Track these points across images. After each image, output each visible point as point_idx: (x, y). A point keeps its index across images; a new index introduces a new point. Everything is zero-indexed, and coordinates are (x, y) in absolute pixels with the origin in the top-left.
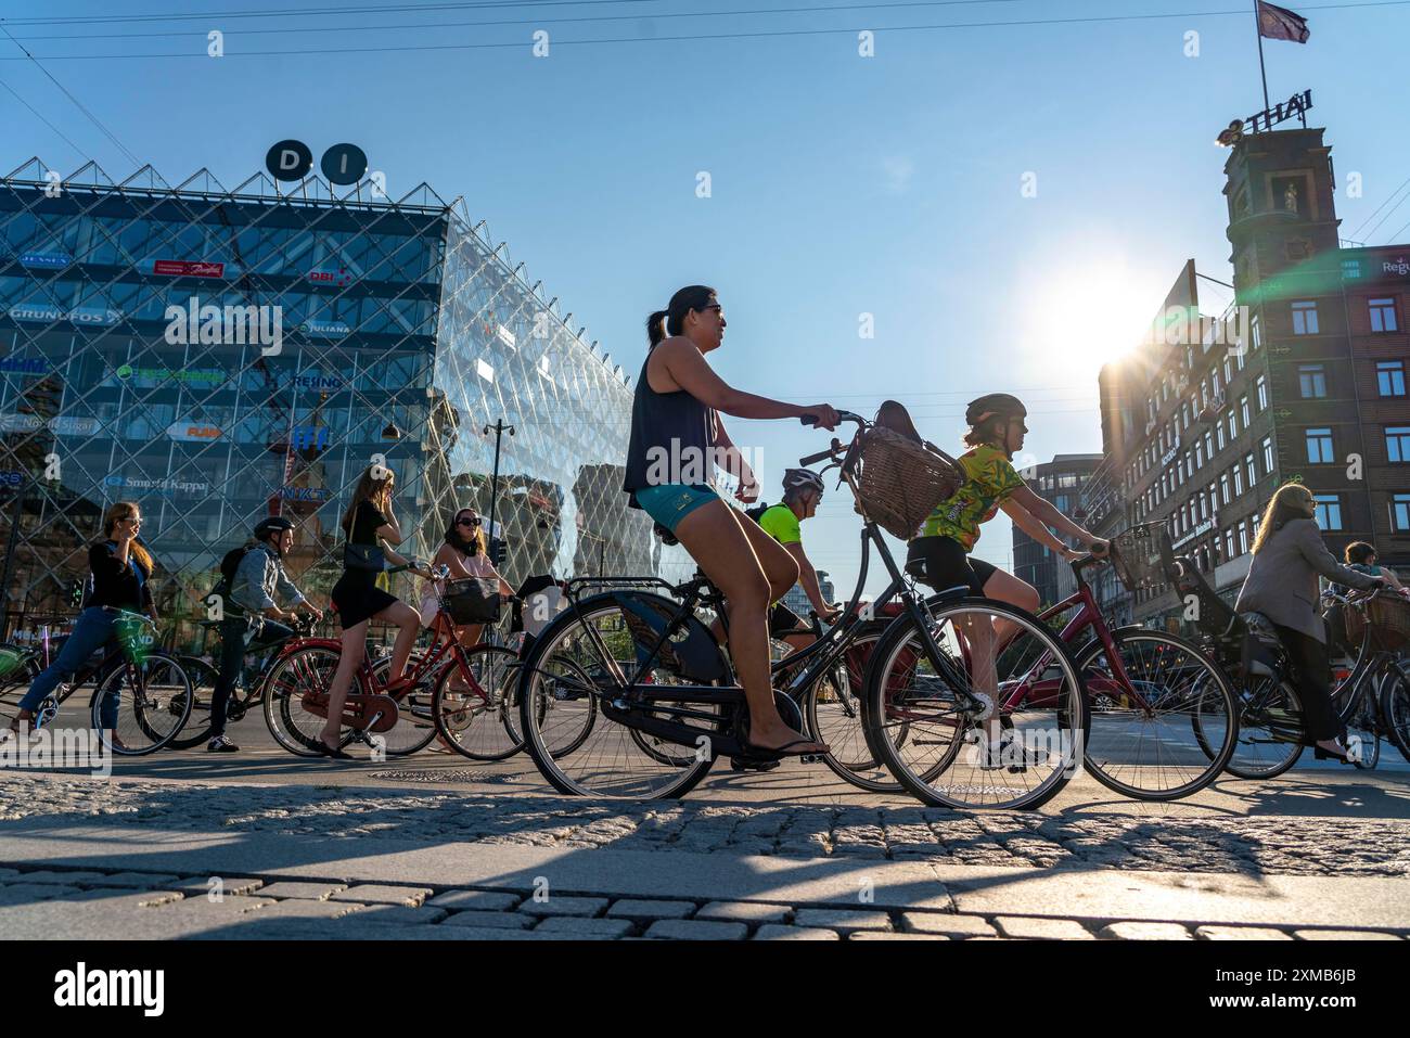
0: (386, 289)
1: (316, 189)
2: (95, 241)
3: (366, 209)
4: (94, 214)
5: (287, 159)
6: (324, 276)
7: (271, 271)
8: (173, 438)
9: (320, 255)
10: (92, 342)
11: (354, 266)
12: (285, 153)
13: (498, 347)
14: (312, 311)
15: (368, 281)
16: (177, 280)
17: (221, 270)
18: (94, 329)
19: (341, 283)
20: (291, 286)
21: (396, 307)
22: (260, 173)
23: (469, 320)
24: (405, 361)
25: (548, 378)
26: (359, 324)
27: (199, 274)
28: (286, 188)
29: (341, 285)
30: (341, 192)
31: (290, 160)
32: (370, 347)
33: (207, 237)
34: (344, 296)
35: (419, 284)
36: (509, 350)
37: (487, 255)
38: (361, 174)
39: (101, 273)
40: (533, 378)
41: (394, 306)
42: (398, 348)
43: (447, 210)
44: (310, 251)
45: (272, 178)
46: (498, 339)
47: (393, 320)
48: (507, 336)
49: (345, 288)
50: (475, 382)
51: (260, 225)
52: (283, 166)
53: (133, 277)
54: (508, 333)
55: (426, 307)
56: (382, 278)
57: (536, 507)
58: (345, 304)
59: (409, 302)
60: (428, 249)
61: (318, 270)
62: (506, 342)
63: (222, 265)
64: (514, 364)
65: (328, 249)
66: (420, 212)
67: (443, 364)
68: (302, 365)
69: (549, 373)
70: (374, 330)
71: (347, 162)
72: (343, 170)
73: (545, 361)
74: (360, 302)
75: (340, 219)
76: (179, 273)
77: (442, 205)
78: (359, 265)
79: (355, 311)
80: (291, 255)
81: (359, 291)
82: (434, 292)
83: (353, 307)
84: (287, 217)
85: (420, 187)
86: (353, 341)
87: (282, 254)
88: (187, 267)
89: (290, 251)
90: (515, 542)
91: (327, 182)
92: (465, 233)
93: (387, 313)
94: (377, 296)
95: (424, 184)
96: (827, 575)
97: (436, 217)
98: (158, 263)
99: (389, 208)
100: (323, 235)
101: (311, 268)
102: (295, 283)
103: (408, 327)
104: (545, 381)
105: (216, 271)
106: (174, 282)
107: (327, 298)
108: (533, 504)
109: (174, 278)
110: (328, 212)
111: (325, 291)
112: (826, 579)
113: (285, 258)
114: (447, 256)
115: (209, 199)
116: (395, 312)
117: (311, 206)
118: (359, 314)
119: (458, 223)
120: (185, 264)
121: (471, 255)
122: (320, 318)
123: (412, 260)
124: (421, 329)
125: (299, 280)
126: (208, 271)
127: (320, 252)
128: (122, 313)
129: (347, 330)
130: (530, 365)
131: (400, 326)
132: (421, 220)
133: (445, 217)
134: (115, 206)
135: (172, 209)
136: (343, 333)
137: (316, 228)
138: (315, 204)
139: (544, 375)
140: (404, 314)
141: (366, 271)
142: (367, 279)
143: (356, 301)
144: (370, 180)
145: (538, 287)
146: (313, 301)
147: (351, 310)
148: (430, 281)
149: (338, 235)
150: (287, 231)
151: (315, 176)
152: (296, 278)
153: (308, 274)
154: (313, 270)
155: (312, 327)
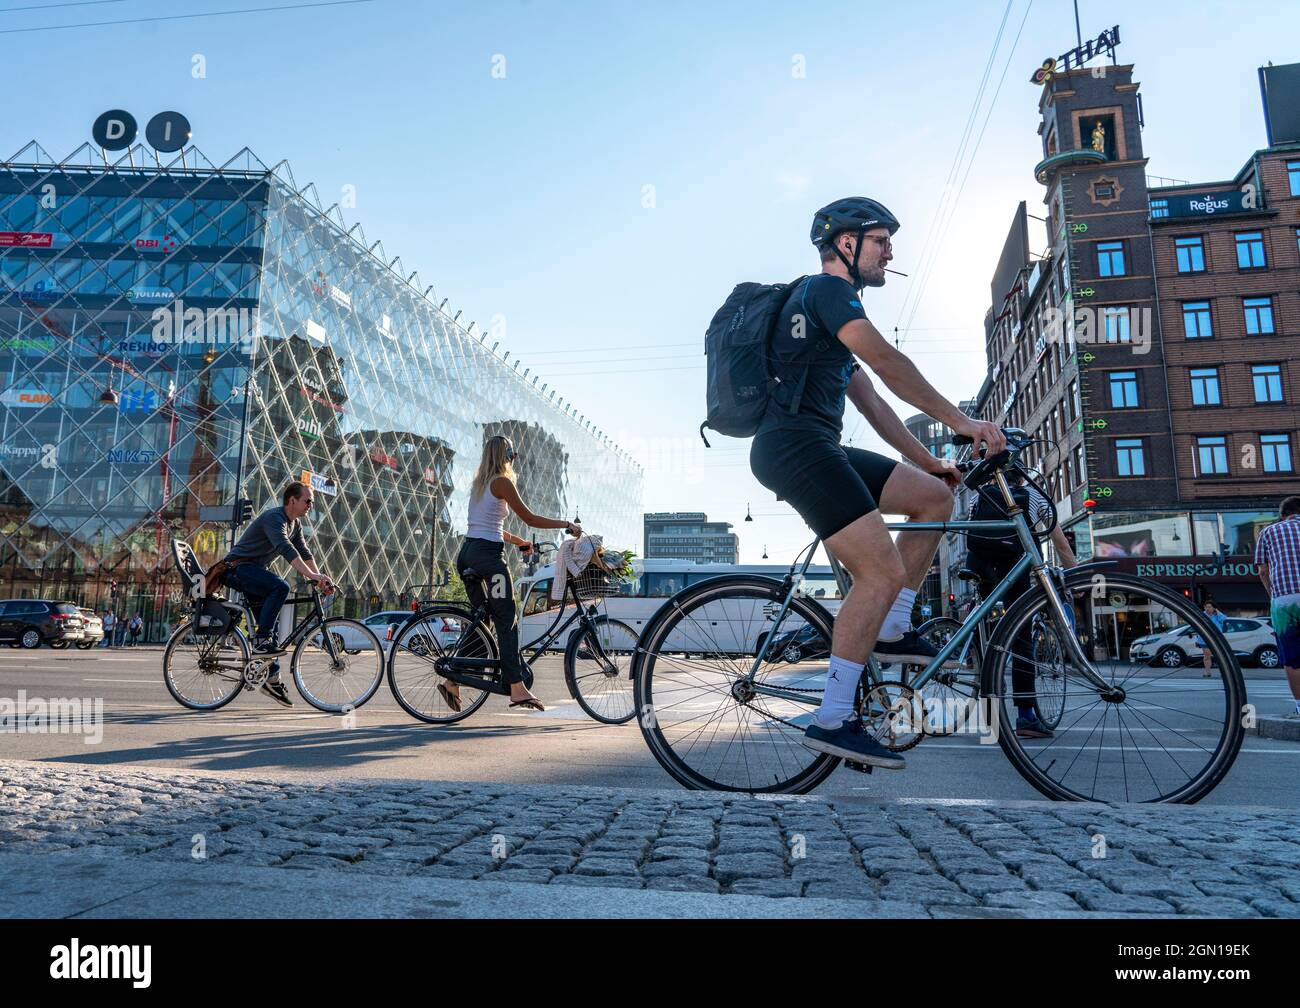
0: (209, 254)
1: (142, 157)
3: (191, 175)
5: (113, 129)
6: (149, 243)
7: (102, 238)
8: (7, 408)
9: (148, 222)
11: (182, 233)
12: (111, 123)
13: (330, 306)
14: (140, 276)
15: (194, 247)
16: (9, 250)
17: (50, 240)
19: (165, 249)
20: (117, 254)
21: (221, 269)
22: (87, 143)
23: (296, 281)
25: (390, 337)
26: (185, 287)
27: (29, 244)
28: (112, 157)
29: (166, 251)
30: (165, 159)
31: (116, 129)
34: (167, 262)
35: (242, 248)
36: (343, 311)
37: (318, 217)
38: (185, 140)
40: (373, 337)
41: (220, 270)
43: (268, 173)
44: (138, 219)
45: (99, 148)
46: (329, 300)
48: (340, 296)
49: (169, 254)
51: (89, 194)
52: (109, 136)
54: (341, 293)
55: (250, 271)
56: (206, 242)
57: (378, 465)
58: (171, 269)
59: (234, 266)
60: (253, 213)
61: (145, 237)
62: (339, 302)
63: (51, 235)
64: (351, 322)
65: (156, 214)
66: (243, 177)
69: (392, 333)
70: (200, 294)
71: (171, 130)
72: (167, 138)
73: (387, 321)
74: (187, 267)
75: (165, 186)
76: (11, 244)
77: (264, 169)
78: (185, 230)
79: (179, 277)
80: (119, 224)
81: (185, 256)
82: (254, 255)
83: (181, 272)
84: (113, 186)
85: (242, 152)
87: (111, 222)
88: (18, 238)
89: (119, 218)
91: (152, 150)
92: (292, 196)
93: (212, 276)
94: (202, 261)
95: (246, 148)
97: (257, 181)
99: (212, 174)
100: (149, 203)
101: (138, 235)
102: (122, 250)
103: (233, 289)
104: (385, 339)
105: (46, 240)
106: (6, 253)
107: (154, 264)
108: (374, 462)
110: (153, 180)
111: (153, 257)
113: (114, 227)
114: (269, 219)
115: (39, 170)
116: (221, 276)
117: (137, 174)
118: (185, 278)
119: (282, 186)
120: (15, 235)
121: (297, 218)
122: (148, 284)
123: (239, 224)
124: (246, 291)
125: (124, 248)
126: (38, 241)
127: (148, 219)
129: (171, 295)
130: (368, 324)
131: (226, 290)
132: (244, 184)
133: (267, 180)
135: (4, 181)
136: (168, 299)
137: (142, 196)
138: (141, 172)
139: (385, 334)
140: (229, 277)
141: (192, 236)
142: (194, 244)
143: (183, 266)
144: (194, 146)
145: (377, 247)
146: (142, 268)
147: (177, 275)
148: (255, 245)
149: (165, 201)
150: (113, 199)
151: (140, 145)
152: (123, 245)
153: (134, 241)
154: (140, 237)
155: (140, 292)
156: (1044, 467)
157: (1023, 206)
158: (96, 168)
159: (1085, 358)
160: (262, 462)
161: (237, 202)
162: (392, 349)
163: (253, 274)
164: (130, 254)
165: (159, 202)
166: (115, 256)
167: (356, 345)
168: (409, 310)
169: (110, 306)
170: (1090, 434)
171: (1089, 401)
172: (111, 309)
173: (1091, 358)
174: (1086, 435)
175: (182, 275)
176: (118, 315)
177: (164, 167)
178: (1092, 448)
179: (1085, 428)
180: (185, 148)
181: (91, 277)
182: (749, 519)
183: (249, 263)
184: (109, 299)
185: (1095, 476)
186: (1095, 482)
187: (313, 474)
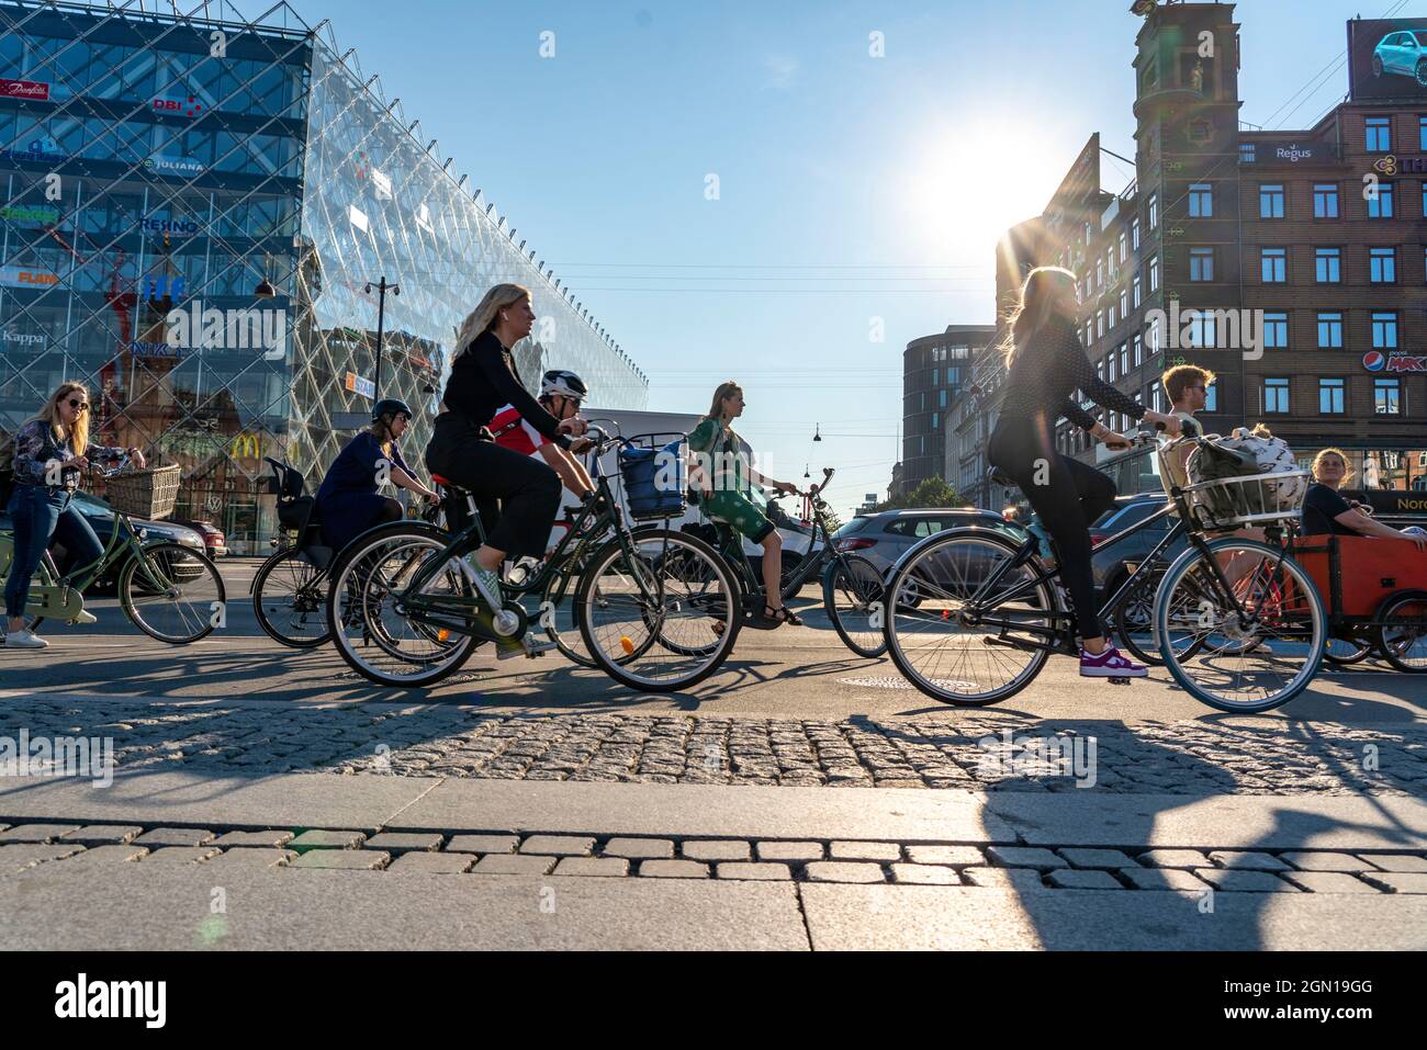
0: (245, 123)
3: (217, 29)
6: (170, 105)
7: (108, 94)
8: (3, 284)
9: (163, 80)
11: (205, 94)
13: (371, 192)
14: (157, 144)
15: (222, 113)
17: (45, 91)
19: (190, 113)
20: (131, 115)
21: (255, 142)
23: (339, 162)
24: (268, 206)
25: (428, 229)
26: (214, 159)
27: (20, 95)
29: (191, 116)
30: (187, 7)
32: (226, 188)
33: (26, 50)
34: (193, 129)
35: (281, 118)
37: (358, 88)
40: (411, 228)
41: (253, 143)
42: (259, 191)
43: (310, 34)
44: (151, 74)
46: (372, 183)
47: (252, 159)
48: (381, 181)
49: (195, 119)
50: (347, 231)
51: (90, 40)
54: (383, 177)
55: (291, 148)
56: (238, 109)
57: (417, 368)
58: (196, 138)
59: (271, 138)
60: (290, 80)
61: (163, 97)
62: (381, 187)
63: (45, 86)
64: (391, 213)
65: (173, 72)
66: (280, 35)
67: (311, 210)
68: (149, 205)
69: (428, 224)
70: (232, 169)
73: (424, 210)
74: (214, 137)
75: (185, 39)
77: (305, 29)
78: (211, 93)
79: (207, 146)
80: (129, 78)
81: (212, 124)
82: (298, 128)
83: (205, 141)
84: (121, 32)
85: (278, 6)
86: (207, 180)
87: (119, 76)
88: (6, 85)
89: (128, 72)
92: (333, 62)
93: (245, 149)
94: (235, 131)
97: (299, 42)
99: (243, 29)
100: (166, 57)
101: (155, 93)
102: (136, 110)
103: (271, 168)
104: (423, 232)
105: (41, 91)
107: (175, 130)
108: (413, 365)
110: (171, 29)
111: (171, 121)
113: (122, 81)
114: (313, 88)
116: (254, 149)
117: (149, 20)
118: (213, 148)
119: (324, 50)
121: (339, 88)
122: (167, 153)
123: (273, 90)
124: (286, 170)
125: (140, 108)
126: (30, 91)
127: (163, 75)
129: (200, 168)
130: (407, 214)
131: (261, 166)
132: (281, 44)
133: (308, 43)
136: (195, 171)
137: (158, 47)
138: (155, 19)
139: (423, 225)
140: (263, 151)
141: (219, 101)
142: (221, 109)
143: (208, 134)
146: (159, 133)
147: (203, 145)
148: (294, 115)
149: (185, 57)
150: (122, 50)
152: (137, 105)
153: (151, 101)
154: (157, 97)
155: (159, 162)
157: (1096, 137)
160: (309, 362)
163: (291, 153)
164: (147, 117)
165: (178, 58)
166: (129, 116)
168: (445, 201)
172: (126, 179)
175: (210, 144)
176: (133, 187)
181: (100, 138)
182: (817, 438)
184: (123, 168)
187: (356, 376)
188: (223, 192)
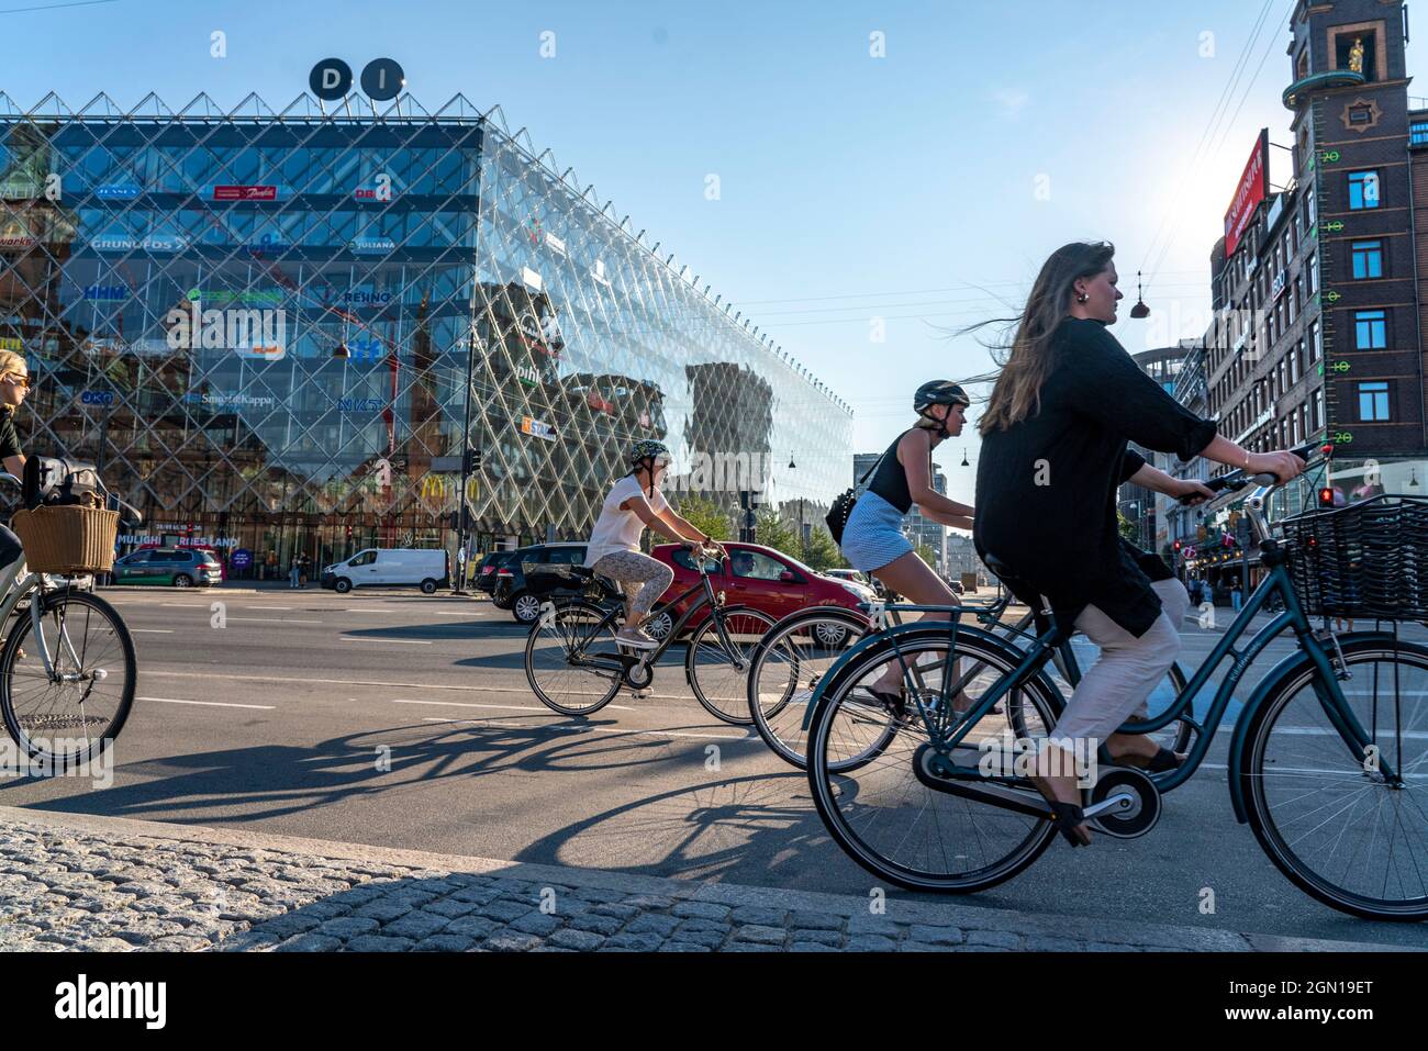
0: (426, 203)
1: (358, 106)
2: (162, 171)
3: (406, 124)
4: (159, 145)
6: (369, 193)
7: (323, 190)
8: (242, 357)
9: (367, 172)
10: (165, 268)
11: (398, 181)
13: (546, 253)
14: (361, 227)
15: (412, 196)
16: (236, 204)
17: (274, 193)
18: (164, 256)
19: (385, 199)
20: (339, 204)
21: (439, 219)
22: (305, 94)
23: (511, 228)
24: (451, 273)
25: (604, 282)
26: (405, 237)
27: (254, 197)
28: (329, 107)
29: (385, 201)
32: (414, 261)
33: (262, 160)
34: (389, 212)
35: (459, 196)
36: (558, 257)
37: (531, 162)
38: (399, 88)
39: (169, 201)
40: (588, 283)
41: (437, 219)
42: (441, 261)
43: (482, 120)
44: (356, 170)
45: (316, 98)
46: (545, 246)
48: (555, 242)
49: (388, 203)
51: (308, 145)
53: (196, 204)
54: (557, 240)
55: (466, 216)
56: (426, 192)
58: (393, 219)
59: (451, 215)
60: (468, 160)
61: (365, 187)
62: (555, 249)
63: (274, 188)
64: (566, 269)
65: (374, 165)
66: (457, 124)
69: (605, 278)
70: (420, 243)
71: (385, 77)
72: (382, 86)
73: (600, 266)
74: (405, 218)
75: (381, 136)
76: (237, 198)
77: (477, 115)
78: (403, 179)
79: (399, 229)
80: (339, 175)
81: (404, 206)
82: (471, 203)
83: (400, 222)
84: (332, 136)
85: (455, 98)
86: (399, 255)
87: (331, 173)
88: (243, 191)
89: (338, 169)
90: (572, 443)
91: (367, 98)
92: (505, 142)
93: (431, 224)
94: (420, 211)
95: (459, 94)
96: (940, 467)
97: (471, 127)
98: (217, 188)
99: (427, 121)
100: (367, 153)
101: (358, 184)
102: (343, 201)
103: (451, 239)
104: (600, 285)
105: (270, 193)
106: (232, 206)
107: (374, 214)
109: (233, 202)
110: (370, 129)
111: (371, 207)
112: (939, 471)
113: (334, 179)
114: (484, 166)
115: (260, 123)
116: (439, 225)
117: (354, 123)
118: (405, 230)
119: (496, 132)
120: (240, 189)
121: (512, 164)
122: (370, 235)
123: (454, 172)
124: (463, 241)
125: (346, 198)
126: (262, 194)
127: (366, 169)
128: (188, 238)
129: (392, 245)
130: (582, 270)
131: (443, 238)
132: (458, 131)
133: (481, 126)
134: (176, 135)
135: (227, 135)
136: (389, 248)
137: (360, 145)
138: (358, 122)
139: (599, 279)
140: (446, 226)
141: (409, 186)
142: (411, 193)
143: (401, 217)
144: (408, 94)
145: (590, 192)
146: (363, 218)
147: (396, 225)
148: (471, 193)
149: (382, 150)
150: (332, 151)
151: (356, 94)
152: (344, 196)
153: (354, 192)
154: (359, 188)
155: (361, 243)
156: (1277, 410)
157: (1264, 134)
158: (314, 119)
159: (1330, 297)
160: (484, 410)
161: (452, 149)
162: (606, 295)
163: (469, 224)
164: (351, 205)
165: (377, 152)
166: (336, 207)
167: (571, 292)
168: (622, 255)
169: (334, 258)
170: (1331, 378)
171: (1331, 342)
172: (335, 260)
173: (1336, 296)
174: (1326, 379)
175: (401, 226)
176: (342, 266)
177: (380, 115)
178: (1332, 392)
179: (1326, 371)
180: (399, 96)
181: (315, 228)
183: (465, 211)
184: (333, 250)
185: (1335, 420)
186: (1335, 428)
187: (533, 420)
188: (412, 265)
